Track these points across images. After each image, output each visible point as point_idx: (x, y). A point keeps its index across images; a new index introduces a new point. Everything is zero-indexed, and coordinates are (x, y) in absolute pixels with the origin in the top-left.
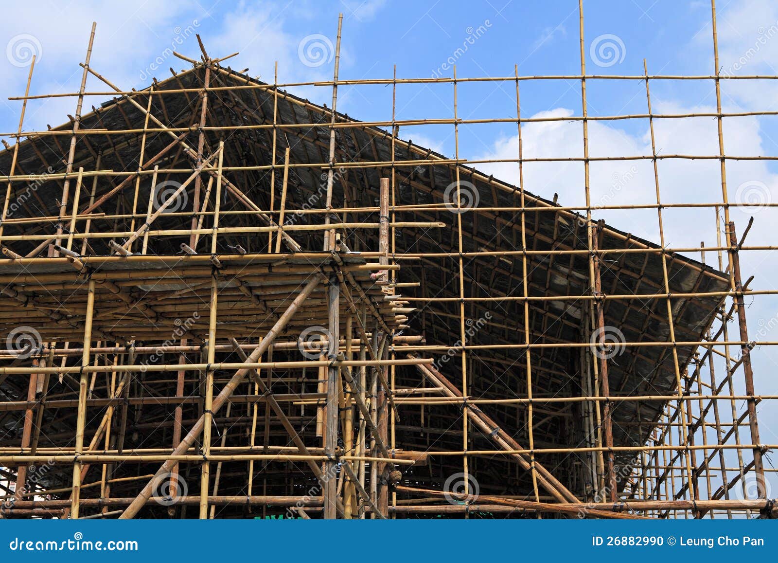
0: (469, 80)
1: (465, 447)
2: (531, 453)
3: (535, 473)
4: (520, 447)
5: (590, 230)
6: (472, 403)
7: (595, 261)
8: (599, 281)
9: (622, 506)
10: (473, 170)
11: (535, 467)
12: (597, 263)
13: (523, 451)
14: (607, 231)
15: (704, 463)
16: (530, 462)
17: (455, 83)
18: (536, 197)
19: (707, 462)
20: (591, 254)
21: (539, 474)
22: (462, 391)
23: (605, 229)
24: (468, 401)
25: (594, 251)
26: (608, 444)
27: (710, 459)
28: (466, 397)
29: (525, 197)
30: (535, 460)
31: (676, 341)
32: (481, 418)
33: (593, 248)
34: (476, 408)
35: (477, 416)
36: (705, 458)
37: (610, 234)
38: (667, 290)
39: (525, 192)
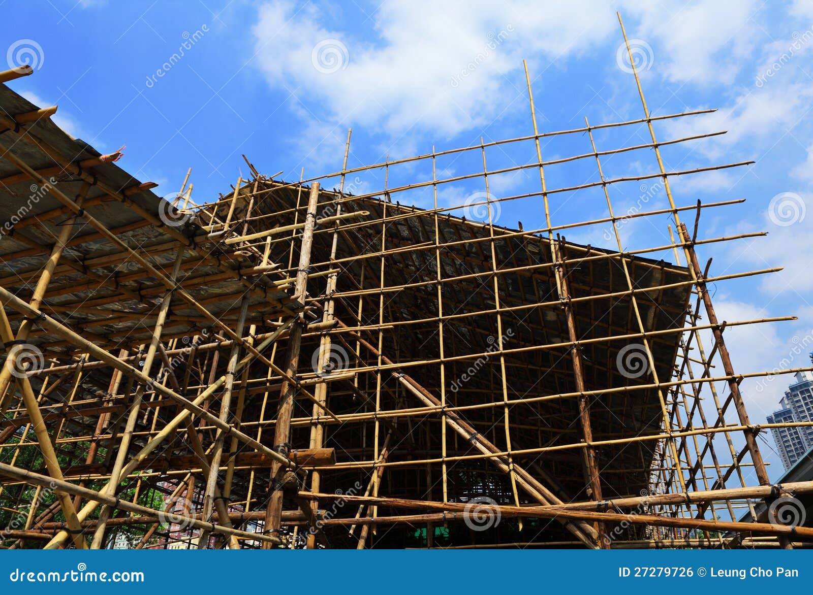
0: (444, 153)
1: (444, 454)
2: (509, 455)
3: (513, 475)
4: (498, 450)
5: (552, 247)
6: (449, 411)
7: (559, 272)
8: (565, 288)
9: (606, 505)
10: (449, 216)
11: (514, 469)
12: (561, 273)
13: (500, 453)
14: (568, 247)
15: (698, 461)
16: (508, 464)
17: (434, 157)
18: (502, 228)
19: (700, 460)
20: (555, 266)
21: (518, 476)
22: (440, 400)
23: (566, 245)
24: (446, 409)
25: (558, 263)
26: (587, 440)
27: (702, 457)
28: (444, 405)
29: (493, 229)
30: (513, 462)
31: (645, 331)
32: (459, 425)
33: (557, 261)
34: (455, 415)
35: (455, 423)
36: (698, 456)
37: (571, 248)
38: (631, 288)
39: (493, 226)
